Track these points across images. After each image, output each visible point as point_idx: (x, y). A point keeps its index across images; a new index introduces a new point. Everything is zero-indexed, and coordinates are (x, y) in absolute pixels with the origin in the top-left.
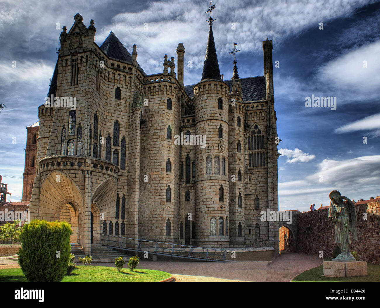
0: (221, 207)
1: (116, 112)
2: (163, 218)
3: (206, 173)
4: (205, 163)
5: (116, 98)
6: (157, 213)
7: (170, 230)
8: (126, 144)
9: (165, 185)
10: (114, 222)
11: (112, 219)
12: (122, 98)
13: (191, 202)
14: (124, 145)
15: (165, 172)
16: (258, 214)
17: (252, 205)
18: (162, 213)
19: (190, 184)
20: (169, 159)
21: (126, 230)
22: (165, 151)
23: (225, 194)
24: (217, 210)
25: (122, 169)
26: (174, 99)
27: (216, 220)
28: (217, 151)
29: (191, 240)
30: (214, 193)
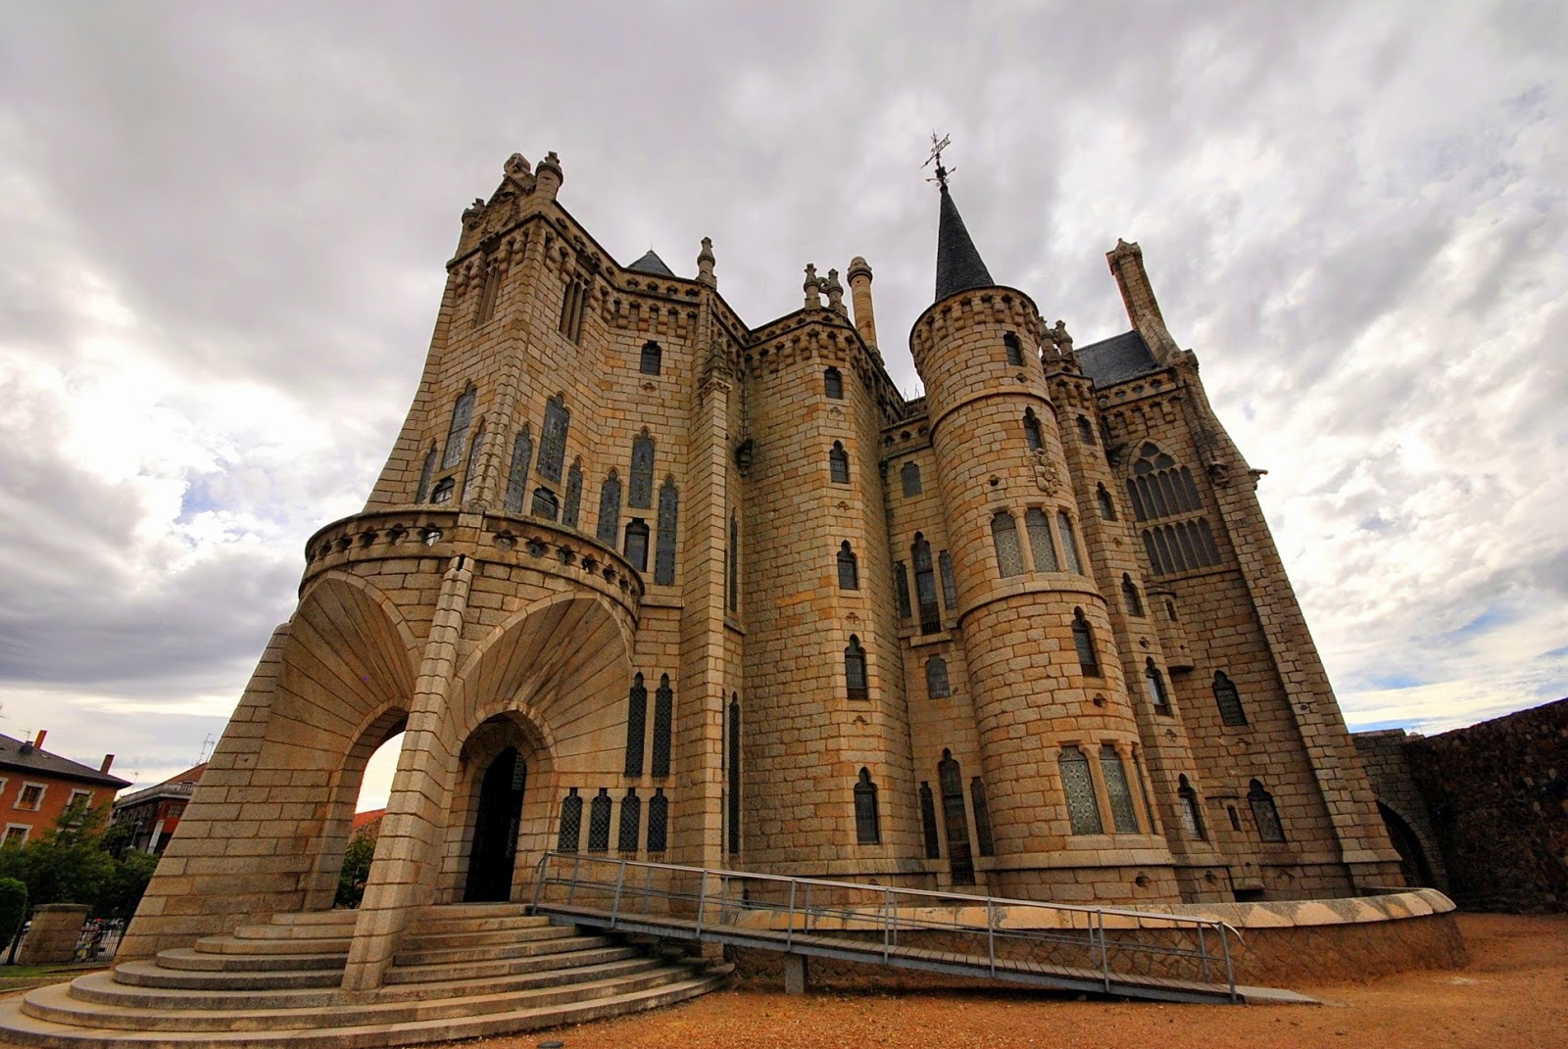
0: (1098, 702)
1: (641, 408)
2: (837, 768)
3: (1001, 572)
4: (990, 540)
5: (641, 371)
6: (812, 747)
7: (875, 817)
8: (676, 503)
9: (837, 635)
10: (617, 794)
11: (608, 782)
12: (663, 370)
13: (955, 700)
14: (668, 504)
15: (834, 589)
16: (1247, 744)
17: (1209, 708)
18: (832, 744)
19: (939, 631)
20: (845, 545)
21: (670, 828)
22: (830, 521)
23: (1100, 646)
24: (1083, 716)
25: (658, 582)
26: (845, 370)
27: (1086, 760)
28: (1034, 491)
29: (979, 863)
30: (1053, 644)
